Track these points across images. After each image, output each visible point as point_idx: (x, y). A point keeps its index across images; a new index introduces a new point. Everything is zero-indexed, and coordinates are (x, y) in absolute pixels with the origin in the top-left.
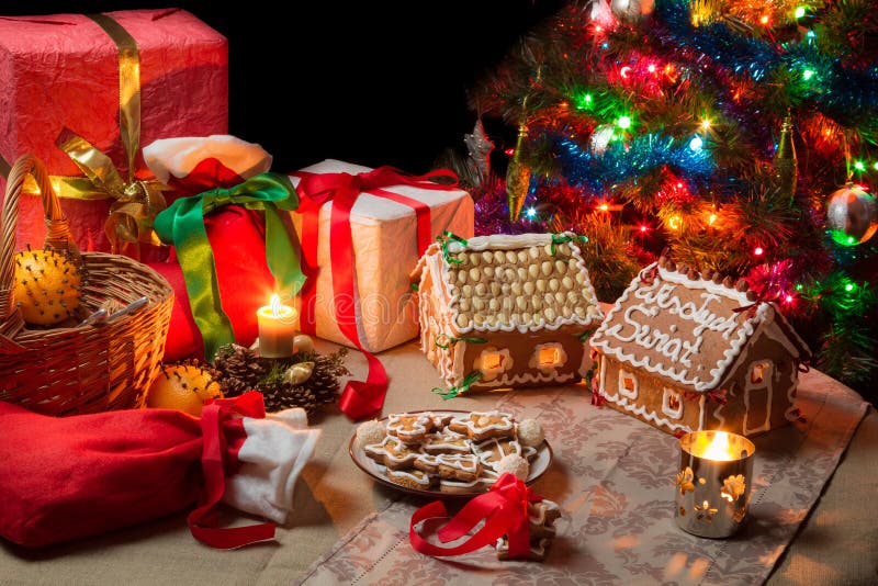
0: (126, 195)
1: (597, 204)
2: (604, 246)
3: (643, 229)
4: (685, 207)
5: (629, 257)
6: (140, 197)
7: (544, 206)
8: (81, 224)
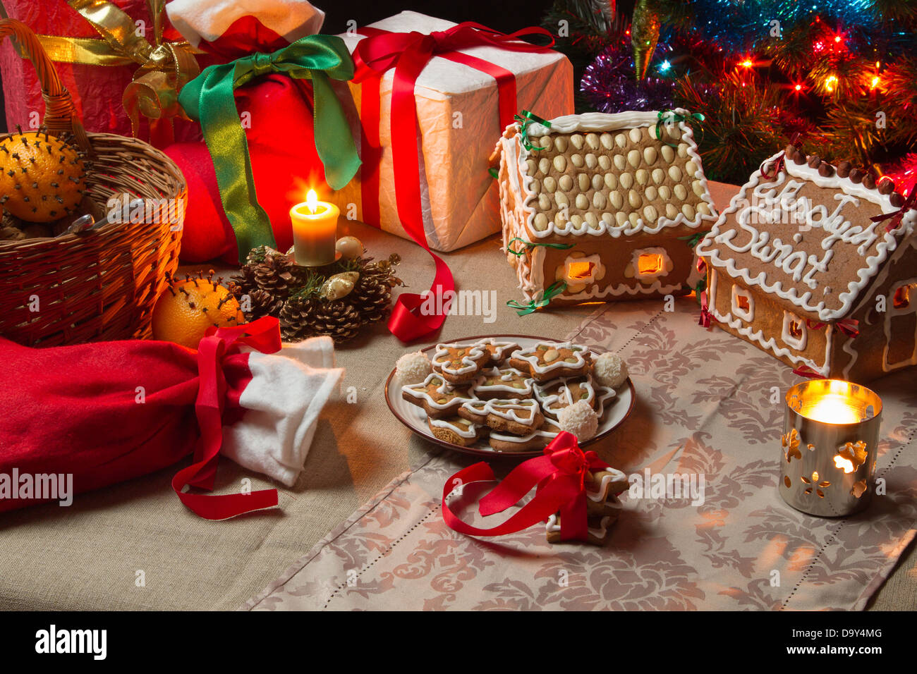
0: (152, 61)
1: (739, 60)
2: (743, 112)
3: (798, 88)
4: (841, 67)
5: (773, 127)
6: (167, 64)
7: (682, 58)
8: (101, 94)
